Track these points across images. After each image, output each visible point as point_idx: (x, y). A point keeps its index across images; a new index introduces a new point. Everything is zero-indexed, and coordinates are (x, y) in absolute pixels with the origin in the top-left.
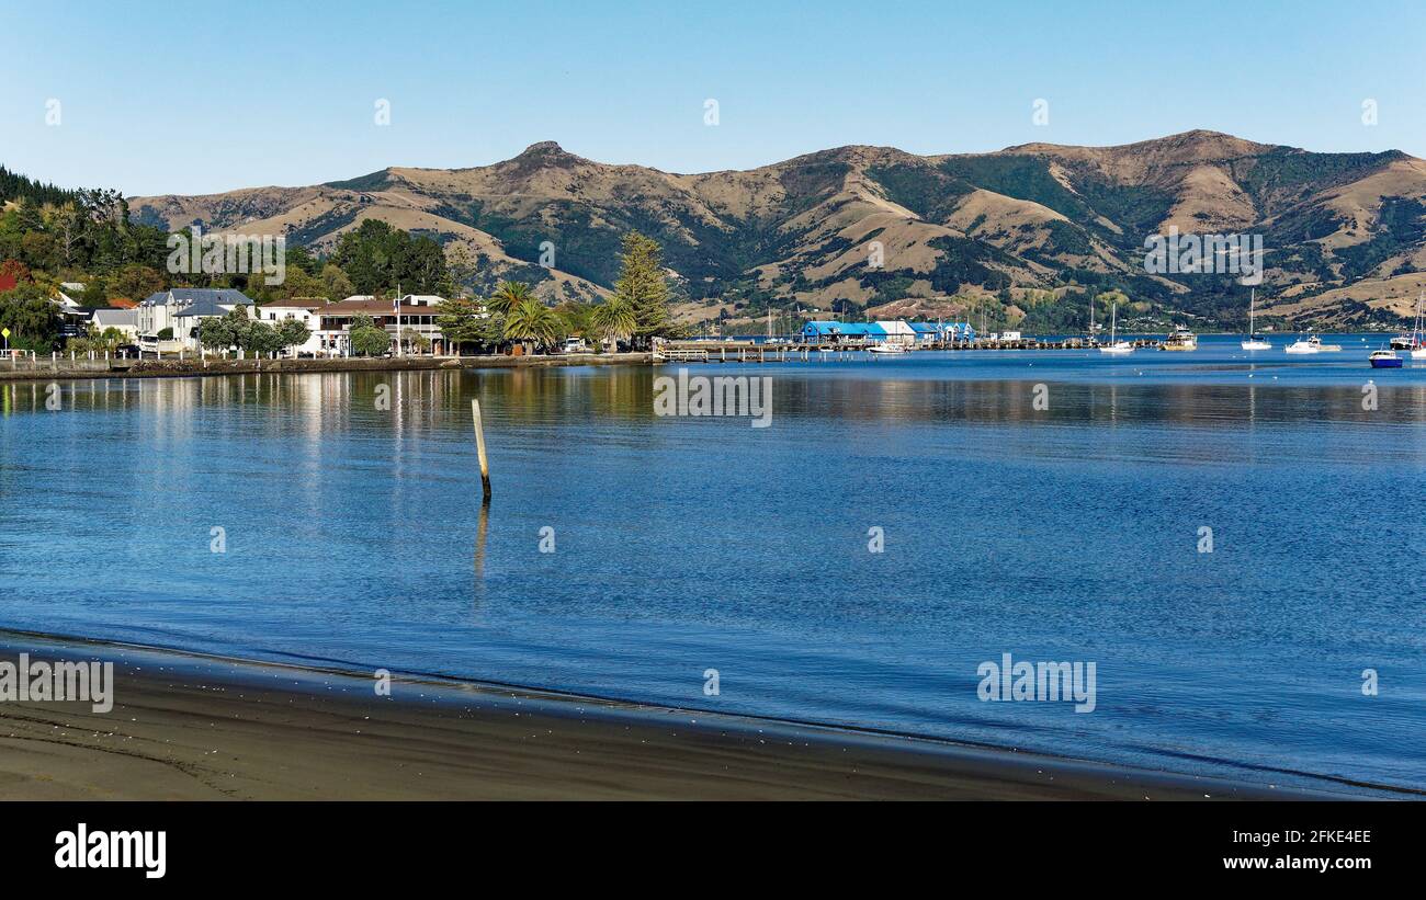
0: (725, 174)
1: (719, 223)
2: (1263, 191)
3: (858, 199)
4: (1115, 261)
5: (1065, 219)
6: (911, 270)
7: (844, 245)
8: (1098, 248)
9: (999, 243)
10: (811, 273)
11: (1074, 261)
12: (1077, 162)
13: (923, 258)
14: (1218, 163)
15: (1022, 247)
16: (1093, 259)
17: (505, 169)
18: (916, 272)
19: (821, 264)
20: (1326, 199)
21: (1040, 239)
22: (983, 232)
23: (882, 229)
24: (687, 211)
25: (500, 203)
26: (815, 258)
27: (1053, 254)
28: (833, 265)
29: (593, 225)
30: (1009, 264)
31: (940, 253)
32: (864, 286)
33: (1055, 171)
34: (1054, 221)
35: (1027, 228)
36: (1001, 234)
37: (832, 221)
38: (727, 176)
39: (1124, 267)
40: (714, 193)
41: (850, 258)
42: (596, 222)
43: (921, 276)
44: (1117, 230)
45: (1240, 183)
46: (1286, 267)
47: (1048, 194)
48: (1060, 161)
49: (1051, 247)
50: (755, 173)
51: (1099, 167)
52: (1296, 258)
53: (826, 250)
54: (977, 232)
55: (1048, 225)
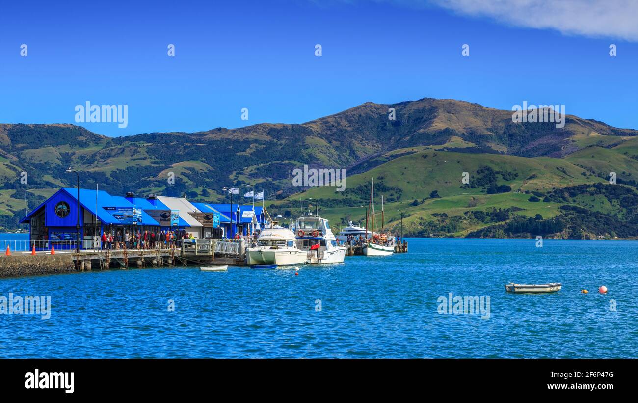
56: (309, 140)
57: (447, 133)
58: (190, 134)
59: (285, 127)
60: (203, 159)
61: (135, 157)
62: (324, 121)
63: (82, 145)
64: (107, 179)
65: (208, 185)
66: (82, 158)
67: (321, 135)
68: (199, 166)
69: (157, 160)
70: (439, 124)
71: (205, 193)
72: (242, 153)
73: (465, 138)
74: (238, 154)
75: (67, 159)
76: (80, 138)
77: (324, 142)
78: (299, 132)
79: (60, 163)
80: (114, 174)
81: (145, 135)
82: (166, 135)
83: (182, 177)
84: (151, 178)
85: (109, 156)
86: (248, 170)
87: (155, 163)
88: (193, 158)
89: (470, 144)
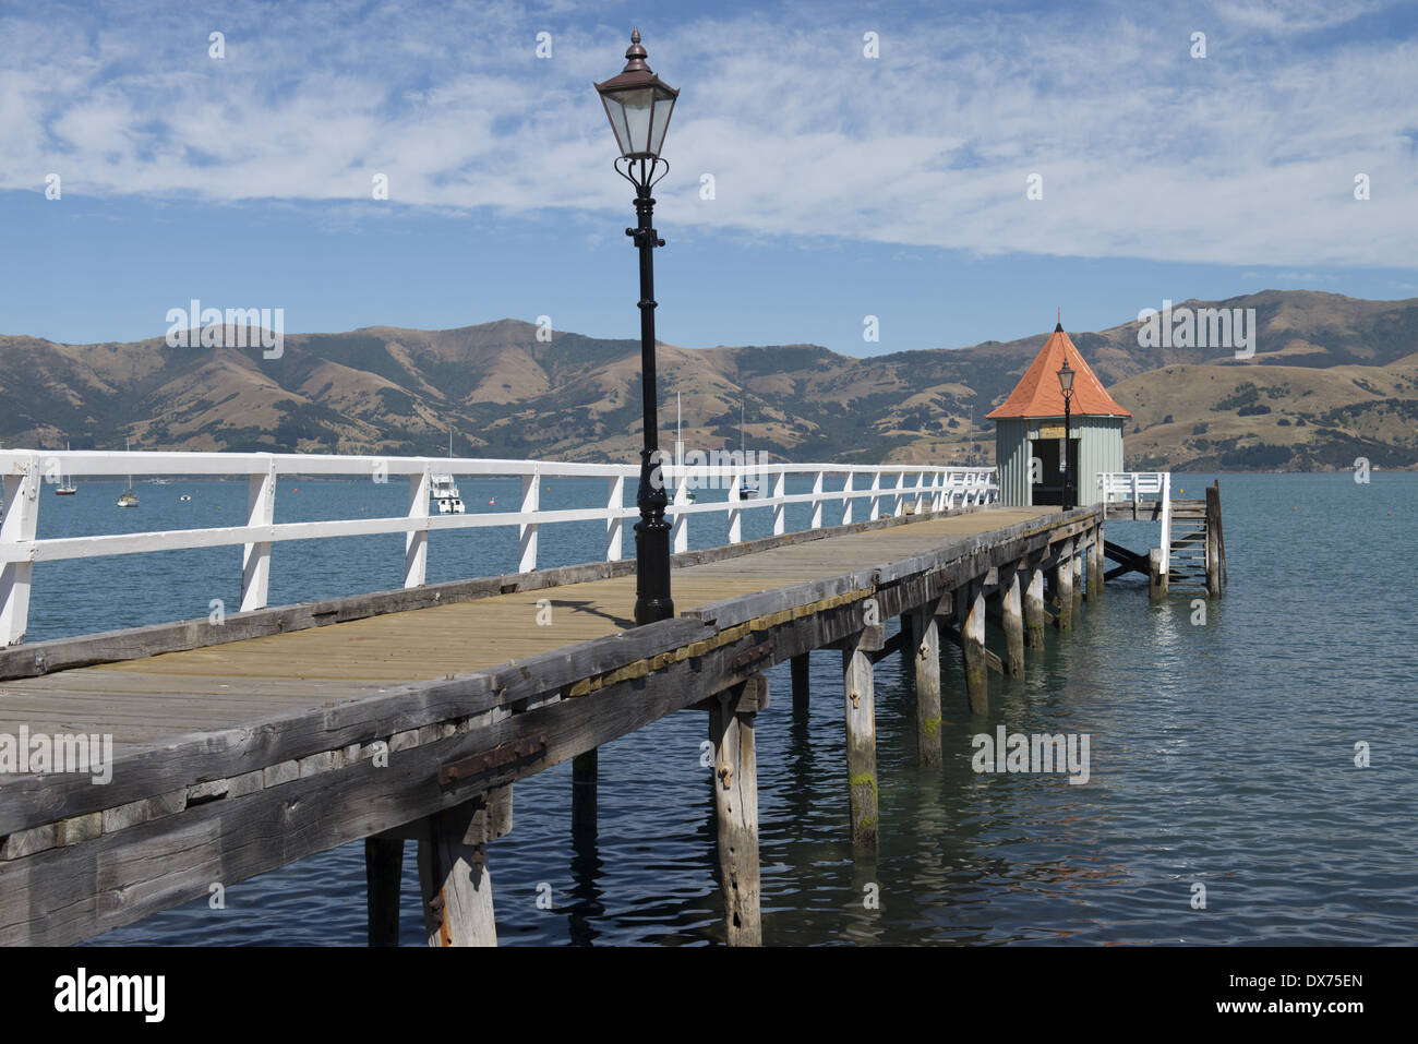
0: (110, 346)
1: (103, 387)
2: (555, 367)
3: (224, 368)
4: (432, 422)
5: (396, 387)
6: (258, 427)
7: (204, 405)
8: (420, 410)
9: (339, 408)
10: (175, 430)
11: (397, 420)
12: (411, 342)
13: (270, 419)
14: (520, 345)
15: (360, 409)
16: (414, 419)
18: (262, 429)
19: (186, 421)
20: (599, 374)
21: (374, 402)
22: (329, 397)
23: (238, 394)
24: (73, 375)
26: (182, 417)
27: (383, 415)
28: (196, 422)
30: (343, 424)
31: (284, 413)
32: (217, 440)
33: (395, 350)
34: (385, 388)
35: (364, 394)
36: (344, 399)
37: (200, 388)
38: (112, 348)
39: (439, 426)
40: (99, 362)
41: (210, 416)
43: (266, 432)
44: (441, 396)
45: (537, 361)
46: (562, 426)
47: (388, 367)
48: (399, 341)
49: (383, 410)
50: (138, 345)
51: (430, 346)
52: (570, 419)
53: (192, 410)
54: (323, 397)
55: (382, 391)
56: (1102, 352)
57: (1288, 335)
58: (954, 351)
60: (965, 381)
61: (881, 382)
62: (1127, 328)
63: (823, 369)
64: (843, 409)
65: (964, 414)
66: (819, 385)
67: (1121, 346)
68: (959, 390)
69: (907, 385)
70: (1280, 324)
71: (953, 424)
72: (1015, 372)
73: (1313, 340)
74: (1009, 373)
75: (800, 386)
76: (820, 362)
77: (1124, 354)
78: (1091, 342)
79: (792, 391)
80: (851, 404)
81: (900, 353)
82: (923, 353)
83: (932, 404)
84: (895, 407)
85: (852, 380)
87: (904, 388)
88: (953, 380)
89: (1316, 349)
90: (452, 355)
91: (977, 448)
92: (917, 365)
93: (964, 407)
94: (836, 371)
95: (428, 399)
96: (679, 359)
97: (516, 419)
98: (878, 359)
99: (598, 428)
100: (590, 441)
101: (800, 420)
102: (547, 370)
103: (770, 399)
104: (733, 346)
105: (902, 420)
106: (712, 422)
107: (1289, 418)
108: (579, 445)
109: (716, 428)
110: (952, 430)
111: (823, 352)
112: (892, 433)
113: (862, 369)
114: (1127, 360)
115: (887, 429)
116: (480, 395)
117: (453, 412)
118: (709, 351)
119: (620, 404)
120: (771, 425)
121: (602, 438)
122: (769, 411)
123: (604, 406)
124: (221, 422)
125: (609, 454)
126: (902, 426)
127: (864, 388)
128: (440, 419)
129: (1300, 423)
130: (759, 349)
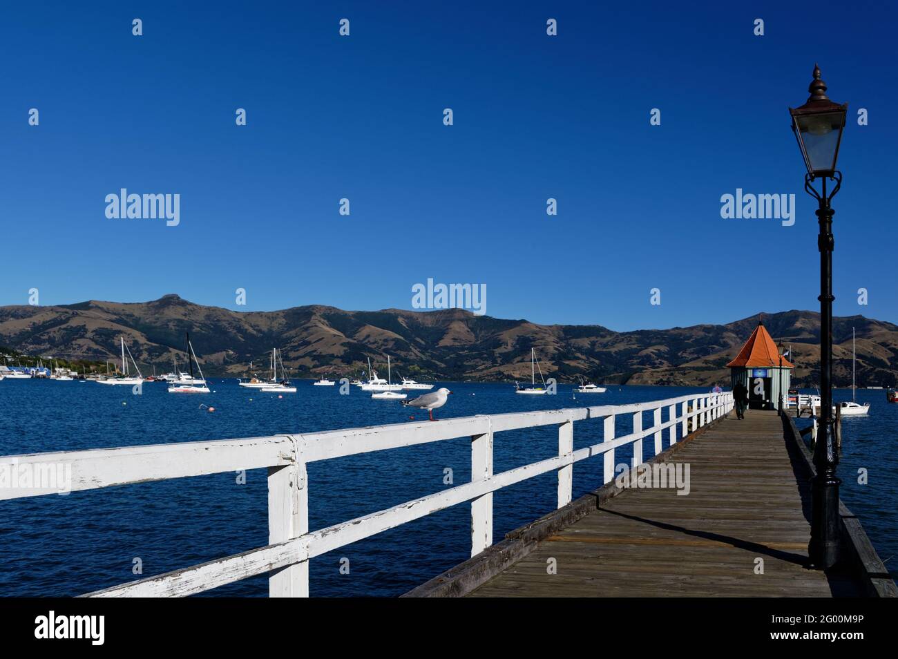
0: (259, 313)
1: (255, 332)
2: (478, 331)
3: (316, 326)
4: (419, 354)
5: (402, 338)
6: (333, 354)
7: (307, 343)
8: (413, 349)
9: (373, 346)
10: (292, 354)
11: (403, 354)
12: (409, 317)
13: (339, 350)
14: (462, 320)
15: (383, 347)
16: (410, 353)
17: (151, 305)
18: (335, 355)
19: (297, 350)
20: (499, 335)
21: (390, 345)
22: (369, 341)
23: (323, 338)
24: (240, 327)
25: (149, 319)
26: (295, 349)
27: (395, 350)
28: (302, 351)
29: (194, 330)
30: (374, 354)
31: (346, 348)
32: (313, 360)
33: (400, 320)
34: (396, 338)
35: (386, 340)
36: (375, 342)
37: (305, 334)
38: (260, 314)
39: (423, 356)
40: (253, 321)
41: (309, 349)
42: (196, 329)
43: (337, 357)
44: (423, 343)
45: (470, 328)
46: (482, 359)
47: (396, 328)
48: (402, 316)
49: (394, 348)
50: (272, 313)
51: (418, 319)
52: (485, 355)
53: (300, 345)
54: (366, 341)
55: (394, 339)
56: (725, 334)
57: (802, 330)
58: (661, 331)
59: (713, 327)
60: (666, 344)
61: (629, 343)
62: (736, 323)
63: (603, 337)
64: (612, 354)
65: (665, 359)
66: (601, 344)
67: (733, 331)
68: (663, 348)
69: (641, 345)
70: (798, 325)
72: (687, 341)
74: (685, 341)
75: (593, 344)
76: (602, 333)
77: (734, 335)
78: (721, 329)
79: (589, 346)
80: (616, 352)
81: (638, 331)
82: (648, 331)
83: (652, 354)
84: (636, 355)
85: (616, 343)
86: (689, 351)
87: (639, 346)
88: (660, 344)
89: (812, 336)
90: (429, 322)
91: (672, 374)
92: (645, 337)
93: (666, 356)
94: (608, 338)
95: (417, 345)
96: (537, 329)
97: (458, 355)
98: (628, 333)
99: (499, 360)
100: (496, 366)
101: (592, 359)
102: (475, 332)
103: (580, 349)
104: (561, 324)
105: (638, 361)
106: (552, 359)
107: (801, 365)
108: (490, 368)
109: (554, 362)
110: (660, 366)
111: (603, 329)
112: (635, 367)
113: (621, 337)
114: (735, 338)
115: (633, 365)
116: (442, 343)
117: (429, 351)
118: (551, 327)
119: (510, 348)
120: (580, 361)
121: (500, 365)
122: (579, 355)
123: (502, 350)
124: (315, 351)
125: (505, 373)
126: (639, 363)
127: (621, 347)
128: (423, 353)
129: (806, 368)
130: (574, 326)
